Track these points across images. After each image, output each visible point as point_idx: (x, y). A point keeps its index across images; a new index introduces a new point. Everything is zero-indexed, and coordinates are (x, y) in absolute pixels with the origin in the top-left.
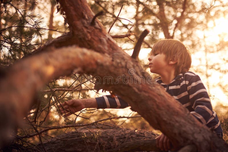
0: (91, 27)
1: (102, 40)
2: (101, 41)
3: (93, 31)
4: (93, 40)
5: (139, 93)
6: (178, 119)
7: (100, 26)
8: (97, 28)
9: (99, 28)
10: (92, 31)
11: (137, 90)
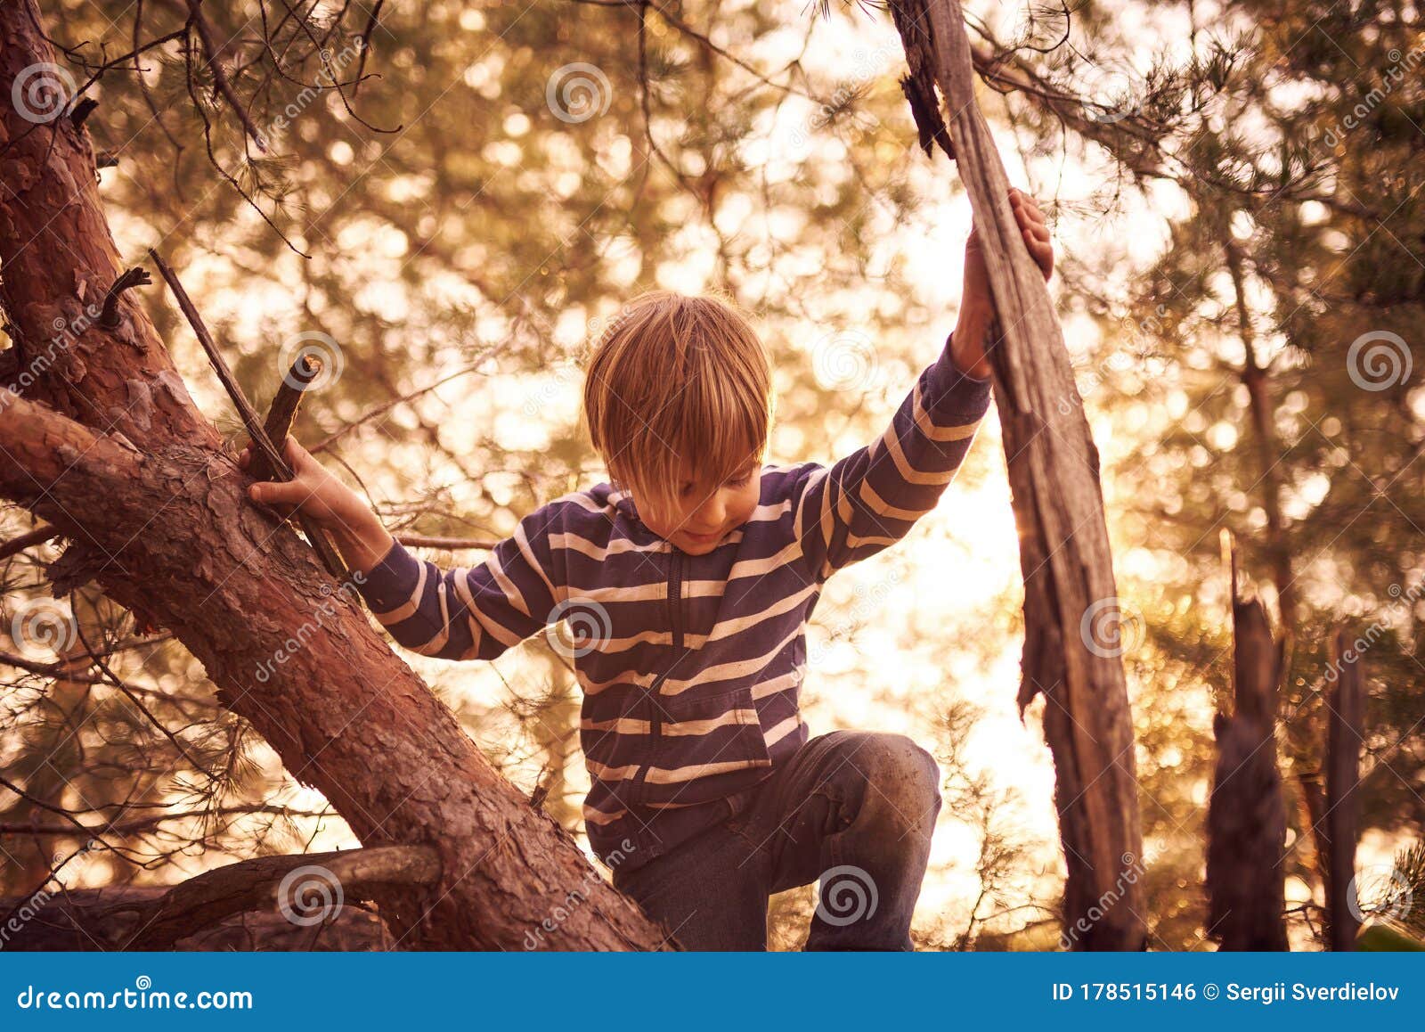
0: (98, 333)
1: (135, 387)
2: (126, 393)
3: (105, 349)
4: (96, 387)
5: (244, 615)
6: (384, 736)
7: (138, 335)
8: (122, 342)
9: (134, 340)
10: (100, 349)
11: (236, 605)
